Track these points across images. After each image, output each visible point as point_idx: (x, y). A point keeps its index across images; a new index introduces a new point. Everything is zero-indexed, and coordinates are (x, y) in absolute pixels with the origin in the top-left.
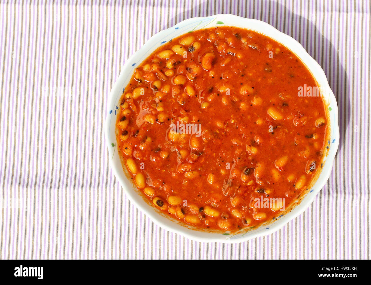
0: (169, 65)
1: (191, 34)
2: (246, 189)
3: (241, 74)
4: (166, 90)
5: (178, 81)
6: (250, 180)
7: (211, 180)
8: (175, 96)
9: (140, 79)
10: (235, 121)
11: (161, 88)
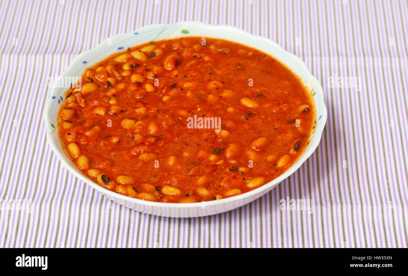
0: (126, 67)
1: (152, 43)
2: (214, 168)
3: (209, 72)
4: (121, 86)
5: (135, 78)
6: (220, 160)
7: (171, 161)
8: (131, 92)
9: (91, 78)
10: (201, 109)
11: (115, 85)
